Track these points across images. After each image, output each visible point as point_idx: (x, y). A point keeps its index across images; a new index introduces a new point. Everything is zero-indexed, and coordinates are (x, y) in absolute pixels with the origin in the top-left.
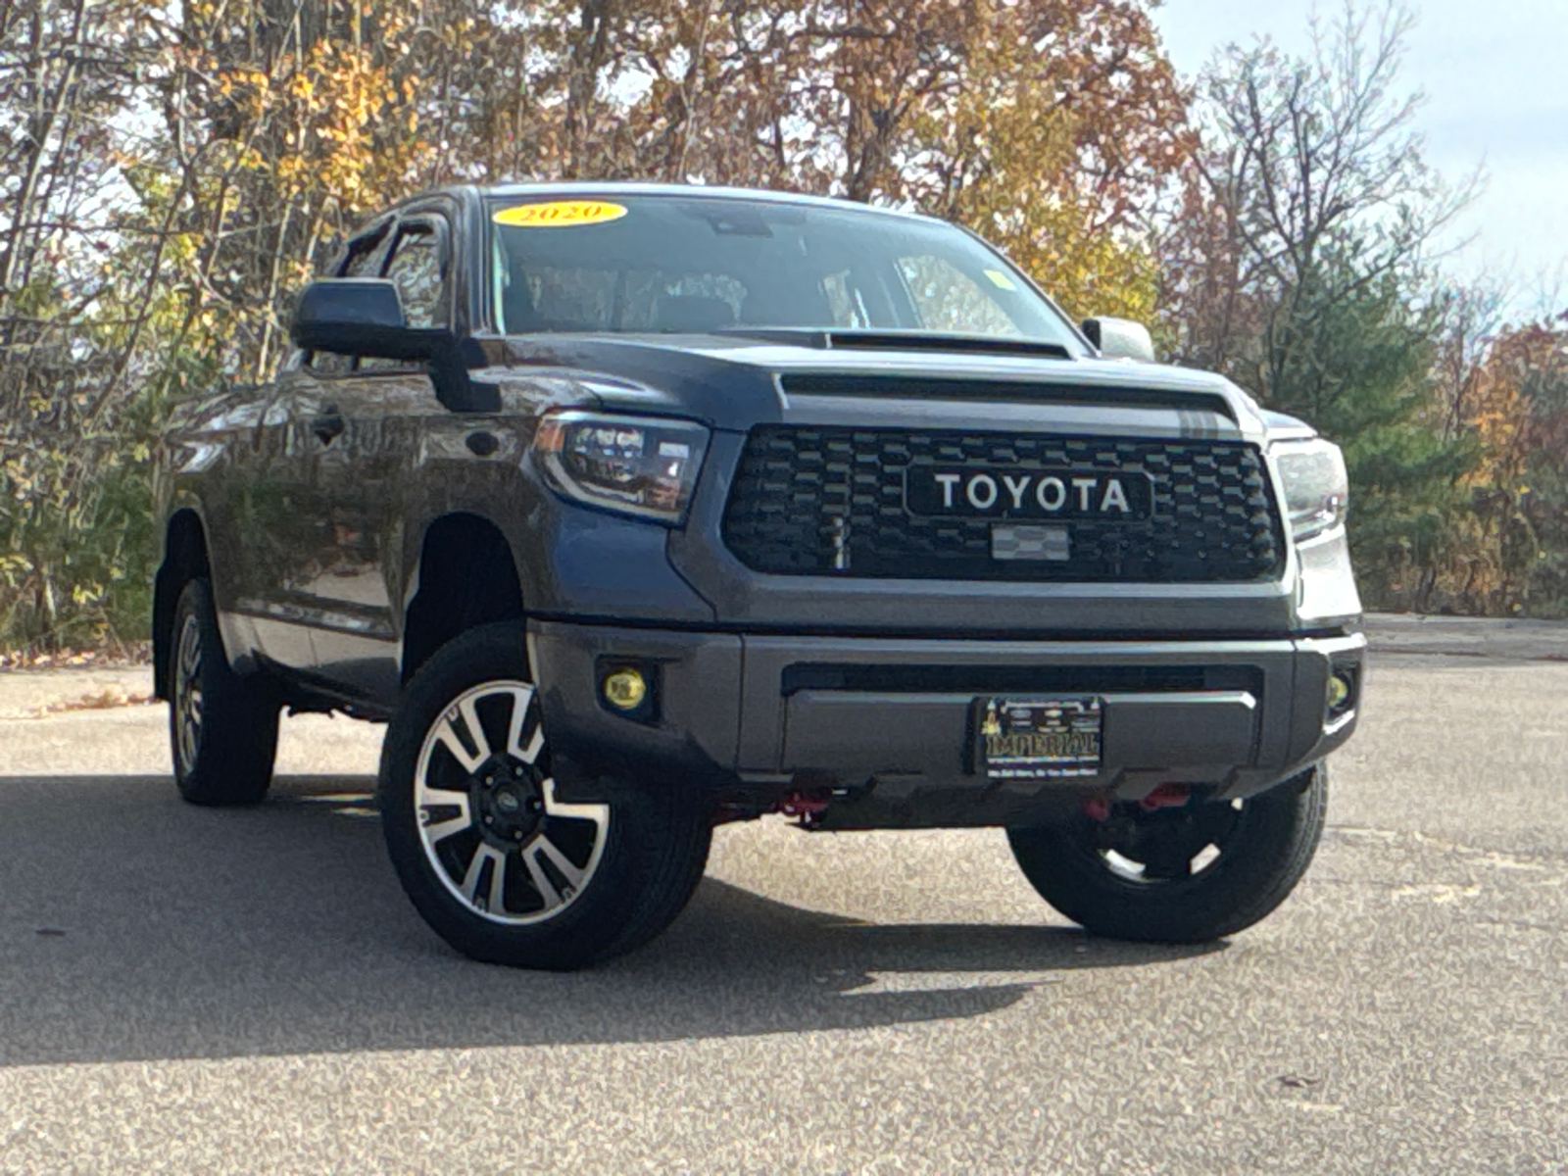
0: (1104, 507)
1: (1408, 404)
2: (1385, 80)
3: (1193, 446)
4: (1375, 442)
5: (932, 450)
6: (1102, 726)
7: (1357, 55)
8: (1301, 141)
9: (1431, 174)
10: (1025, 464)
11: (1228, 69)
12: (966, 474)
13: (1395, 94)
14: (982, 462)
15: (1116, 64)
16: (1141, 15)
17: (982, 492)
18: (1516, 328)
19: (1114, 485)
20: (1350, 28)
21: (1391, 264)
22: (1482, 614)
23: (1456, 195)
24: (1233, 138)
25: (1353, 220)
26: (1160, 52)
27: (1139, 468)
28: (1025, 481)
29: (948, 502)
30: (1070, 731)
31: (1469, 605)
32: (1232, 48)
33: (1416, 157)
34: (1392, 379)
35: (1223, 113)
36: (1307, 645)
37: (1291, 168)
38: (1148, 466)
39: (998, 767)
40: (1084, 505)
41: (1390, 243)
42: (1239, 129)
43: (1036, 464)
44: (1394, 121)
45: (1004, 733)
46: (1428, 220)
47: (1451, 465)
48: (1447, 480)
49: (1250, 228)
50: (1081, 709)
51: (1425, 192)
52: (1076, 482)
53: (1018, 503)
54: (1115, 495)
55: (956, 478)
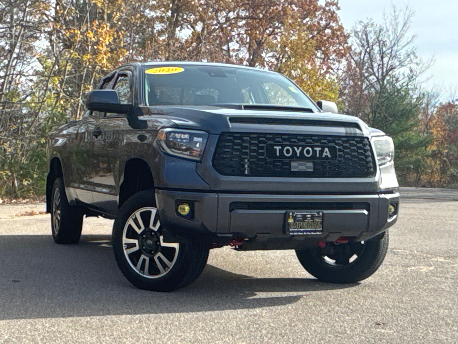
0: (324, 156)
1: (413, 125)
2: (405, 31)
3: (349, 138)
4: (403, 137)
5: (273, 139)
6: (323, 220)
7: (397, 24)
8: (381, 49)
9: (419, 58)
10: (300, 143)
11: (359, 28)
12: (283, 146)
13: (408, 36)
14: (288, 143)
15: (327, 26)
16: (334, 12)
17: (288, 151)
18: (444, 103)
19: (326, 149)
20: (395, 16)
21: (407, 85)
22: (434, 187)
23: (426, 65)
24: (361, 48)
25: (396, 72)
26: (340, 23)
27: (333, 144)
28: (300, 148)
29: (278, 154)
30: (313, 221)
31: (430, 184)
32: (361, 22)
33: (414, 54)
34: (408, 118)
35: (358, 41)
36: (383, 196)
37: (378, 57)
38: (336, 144)
39: (293, 232)
40: (318, 155)
41: (407, 78)
42: (363, 46)
43: (303, 143)
44: (408, 43)
45: (295, 222)
46: (418, 72)
47: (425, 143)
48: (424, 148)
49: (366, 75)
50: (317, 215)
51: (417, 64)
52: (315, 149)
53: (298, 155)
54: (327, 152)
55: (280, 147)
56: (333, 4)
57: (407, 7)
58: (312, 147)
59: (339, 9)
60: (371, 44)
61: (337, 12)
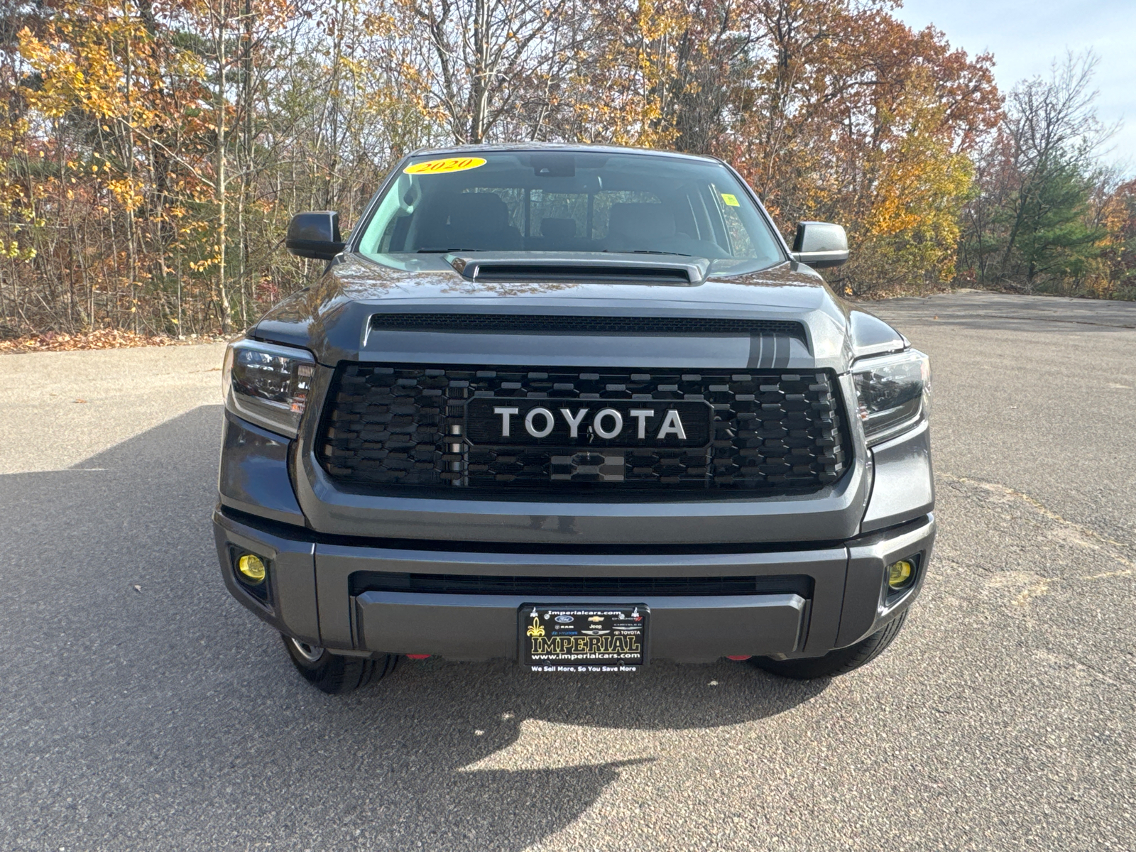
0: (661, 435)
1: (1076, 214)
2: (1083, 86)
3: (761, 375)
4: (1061, 230)
5: (492, 384)
6: (643, 631)
7: (1071, 77)
8: (1047, 115)
9: (1100, 124)
10: (584, 397)
11: (1021, 89)
12: (525, 407)
13: (1086, 92)
14: (543, 396)
15: (976, 89)
16: (987, 69)
17: (540, 422)
18: (1127, 181)
19: (674, 415)
20: (1070, 66)
21: (1076, 160)
22: (1098, 298)
23: (1108, 131)
24: (1021, 115)
25: (1066, 144)
26: (993, 83)
27: (700, 398)
28: (583, 412)
29: (506, 432)
30: (612, 634)
31: (1093, 294)
32: (1026, 81)
33: (1094, 118)
34: (1072, 205)
35: (1018, 106)
37: (1043, 124)
38: (709, 396)
39: (540, 663)
40: (641, 434)
41: (1076, 153)
42: (1024, 111)
43: (595, 397)
44: (1084, 103)
45: (548, 635)
46: (1095, 141)
47: (1092, 239)
48: (1090, 244)
49: (1024, 148)
50: (622, 617)
51: (1097, 131)
52: (634, 413)
53: (574, 433)
54: (674, 424)
55: (515, 411)
56: (987, 59)
57: (1089, 53)
58: (624, 409)
59: (994, 64)
60: (1034, 109)
61: (991, 69)
